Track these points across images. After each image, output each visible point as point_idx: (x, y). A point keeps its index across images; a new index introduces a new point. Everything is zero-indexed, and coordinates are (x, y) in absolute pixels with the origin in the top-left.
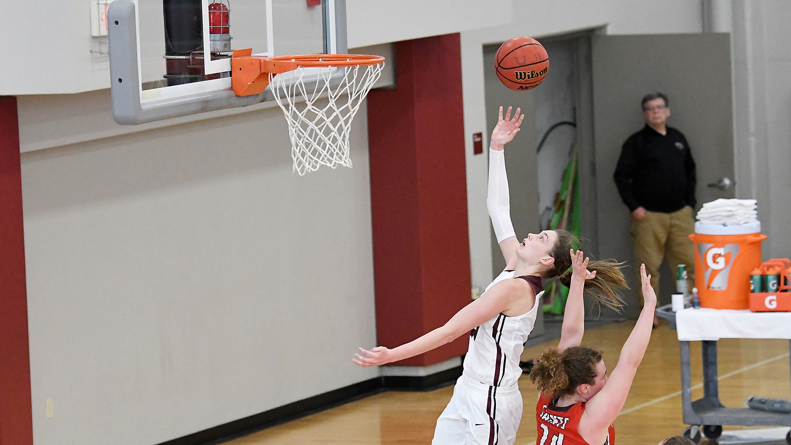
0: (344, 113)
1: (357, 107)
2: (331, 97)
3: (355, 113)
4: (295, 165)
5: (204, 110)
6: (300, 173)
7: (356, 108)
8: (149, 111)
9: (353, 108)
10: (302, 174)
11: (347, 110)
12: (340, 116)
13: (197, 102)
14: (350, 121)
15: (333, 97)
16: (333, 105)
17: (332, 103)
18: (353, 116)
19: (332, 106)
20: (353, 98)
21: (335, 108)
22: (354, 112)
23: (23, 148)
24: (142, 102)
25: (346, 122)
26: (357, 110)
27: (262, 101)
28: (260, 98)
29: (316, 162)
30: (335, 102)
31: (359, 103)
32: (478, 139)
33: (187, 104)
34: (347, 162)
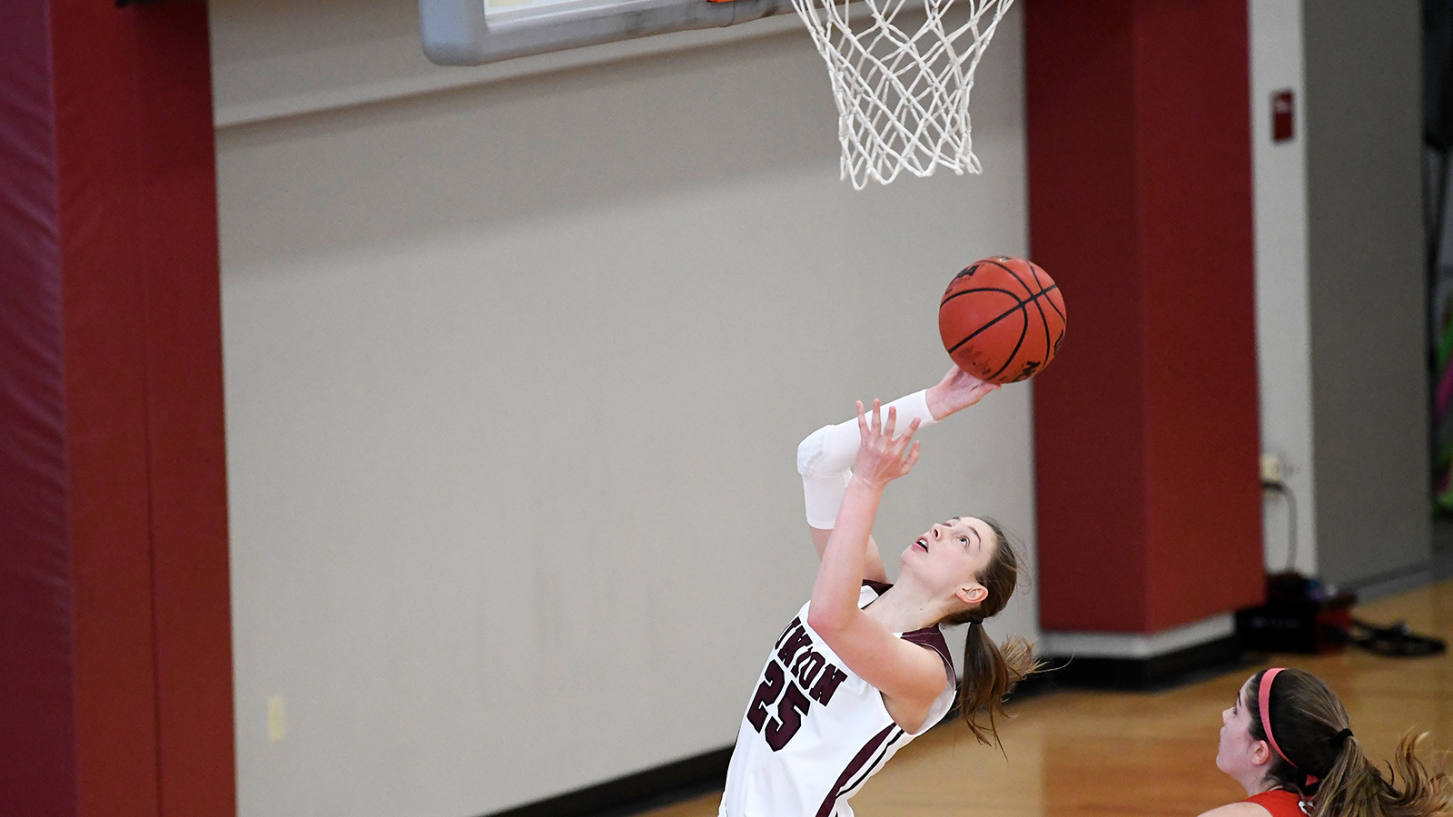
0: (960, 46)
1: (990, 32)
2: (931, 7)
3: (984, 47)
4: (846, 160)
5: (633, 33)
6: (855, 185)
7: (988, 35)
8: (504, 35)
9: (980, 35)
10: (860, 186)
11: (967, 39)
12: (951, 54)
13: (617, 15)
14: (974, 65)
15: (936, 6)
16: (937, 27)
17: (933, 22)
18: (980, 52)
19: (935, 30)
20: (981, 11)
21: (940, 33)
22: (982, 43)
23: (223, 115)
24: (488, 11)
25: (965, 67)
26: (990, 38)
27: (769, 13)
28: (763, 6)
29: (894, 161)
30: (941, 19)
31: (995, 23)
32: (1282, 106)
33: (593, 19)
34: (965, 160)
